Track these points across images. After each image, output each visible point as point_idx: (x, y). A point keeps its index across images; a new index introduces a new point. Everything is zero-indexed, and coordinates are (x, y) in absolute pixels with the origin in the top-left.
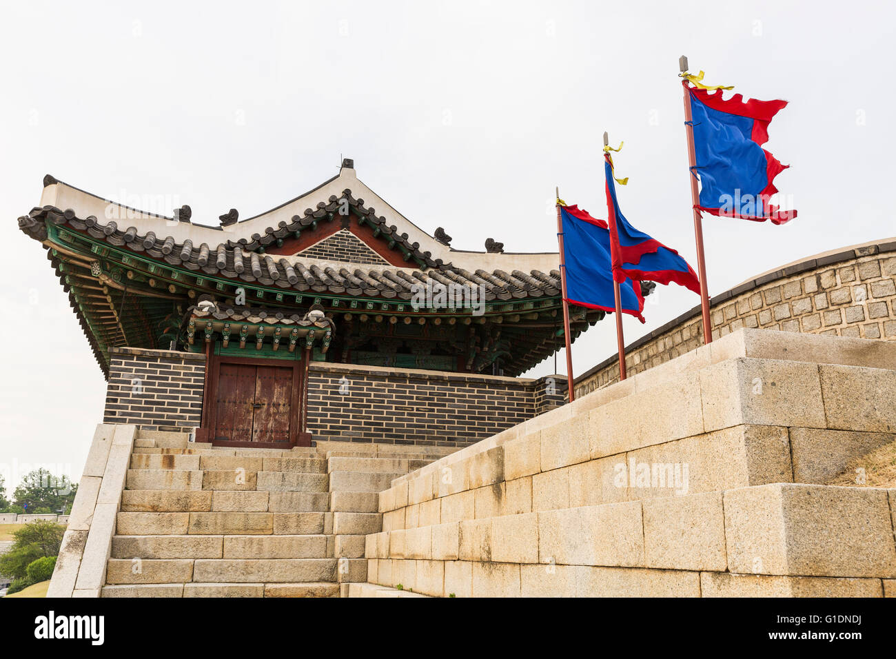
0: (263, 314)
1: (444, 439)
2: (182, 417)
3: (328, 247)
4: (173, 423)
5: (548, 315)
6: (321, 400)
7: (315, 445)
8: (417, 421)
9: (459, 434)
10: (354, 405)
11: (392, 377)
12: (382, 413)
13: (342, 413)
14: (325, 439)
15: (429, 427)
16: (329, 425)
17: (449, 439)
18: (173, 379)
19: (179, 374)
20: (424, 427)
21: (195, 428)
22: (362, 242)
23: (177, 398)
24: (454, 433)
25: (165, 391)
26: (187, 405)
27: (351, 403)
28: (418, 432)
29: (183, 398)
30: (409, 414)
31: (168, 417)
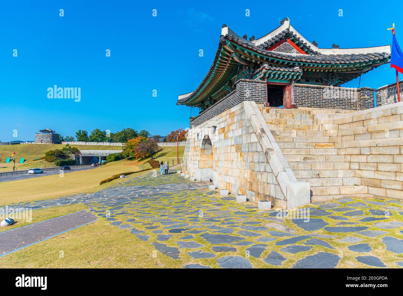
0: (283, 68)
1: (332, 106)
2: (261, 100)
3: (282, 48)
4: (259, 101)
5: (359, 68)
6: (298, 95)
7: (297, 108)
8: (325, 101)
9: (336, 105)
10: (307, 96)
11: (317, 88)
12: (315, 99)
13: (304, 99)
14: (300, 106)
15: (328, 103)
16: (300, 102)
17: (334, 107)
18: (258, 88)
19: (259, 87)
20: (326, 103)
21: (265, 103)
22: (292, 46)
23: (259, 94)
24: (335, 105)
25: (256, 92)
26: (262, 96)
27: (306, 96)
28: (325, 104)
29: (261, 94)
30: (322, 99)
31: (258, 99)
